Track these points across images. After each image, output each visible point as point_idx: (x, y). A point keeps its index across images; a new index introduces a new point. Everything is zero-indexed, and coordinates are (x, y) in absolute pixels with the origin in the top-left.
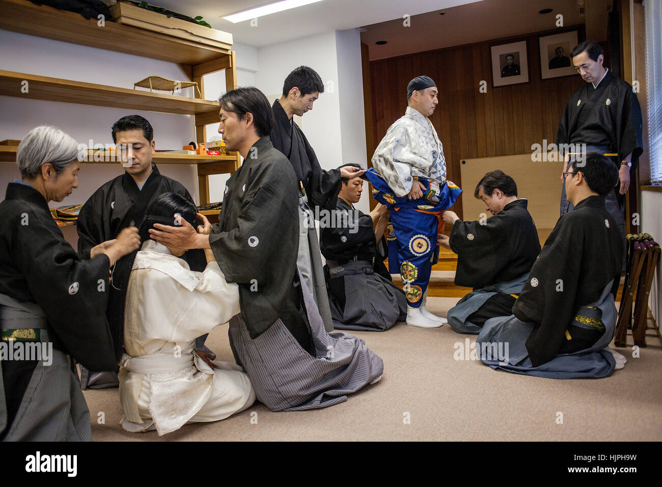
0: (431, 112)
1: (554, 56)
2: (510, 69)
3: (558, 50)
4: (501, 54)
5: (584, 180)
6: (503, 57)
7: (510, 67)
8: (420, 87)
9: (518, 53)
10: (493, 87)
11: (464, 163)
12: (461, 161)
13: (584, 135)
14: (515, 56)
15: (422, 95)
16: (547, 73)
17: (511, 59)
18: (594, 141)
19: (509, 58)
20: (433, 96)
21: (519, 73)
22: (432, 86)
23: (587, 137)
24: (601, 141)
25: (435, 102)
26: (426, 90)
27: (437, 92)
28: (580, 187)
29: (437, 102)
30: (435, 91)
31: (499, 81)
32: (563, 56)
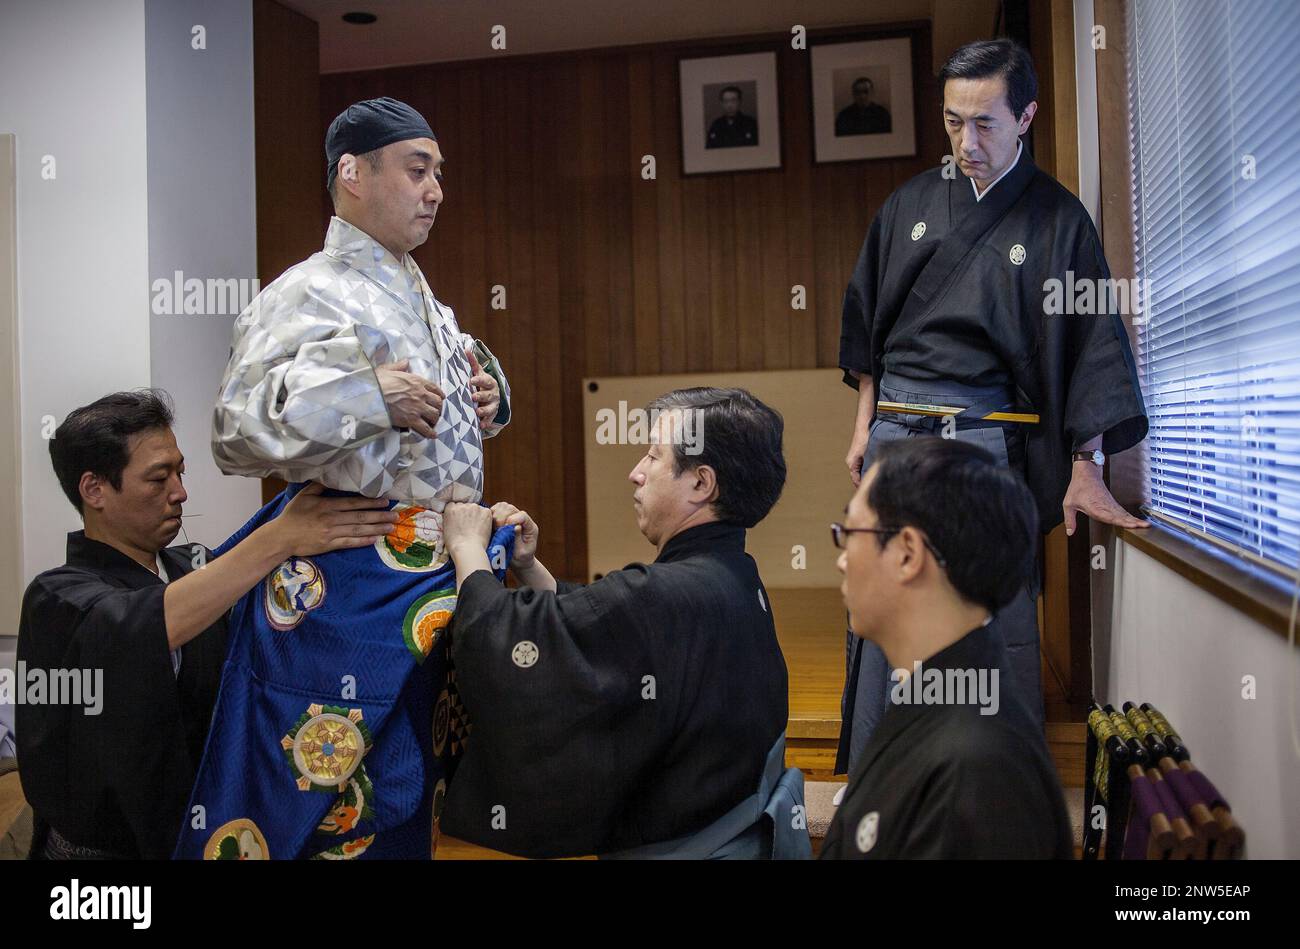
0: (420, 233)
1: (850, 101)
2: (731, 129)
3: (861, 86)
4: (708, 81)
5: (932, 562)
6: (714, 93)
7: (731, 122)
8: (368, 139)
9: (752, 85)
10: (683, 175)
11: (594, 388)
12: (586, 383)
13: (930, 349)
14: (744, 91)
15: (375, 168)
16: (831, 147)
17: (733, 99)
18: (962, 371)
19: (729, 95)
20: (422, 172)
21: (754, 141)
22: (414, 135)
23: (940, 358)
24: (984, 374)
25: (431, 196)
26: (388, 151)
27: (437, 156)
28: (920, 595)
29: (438, 194)
30: (425, 157)
31: (700, 159)
32: (873, 104)
